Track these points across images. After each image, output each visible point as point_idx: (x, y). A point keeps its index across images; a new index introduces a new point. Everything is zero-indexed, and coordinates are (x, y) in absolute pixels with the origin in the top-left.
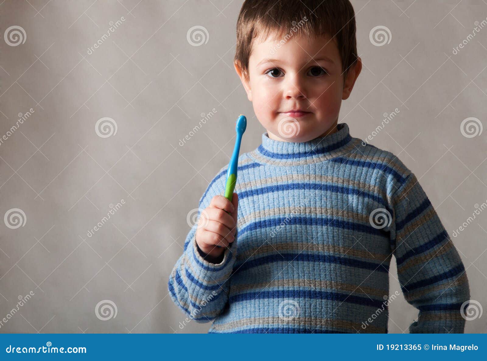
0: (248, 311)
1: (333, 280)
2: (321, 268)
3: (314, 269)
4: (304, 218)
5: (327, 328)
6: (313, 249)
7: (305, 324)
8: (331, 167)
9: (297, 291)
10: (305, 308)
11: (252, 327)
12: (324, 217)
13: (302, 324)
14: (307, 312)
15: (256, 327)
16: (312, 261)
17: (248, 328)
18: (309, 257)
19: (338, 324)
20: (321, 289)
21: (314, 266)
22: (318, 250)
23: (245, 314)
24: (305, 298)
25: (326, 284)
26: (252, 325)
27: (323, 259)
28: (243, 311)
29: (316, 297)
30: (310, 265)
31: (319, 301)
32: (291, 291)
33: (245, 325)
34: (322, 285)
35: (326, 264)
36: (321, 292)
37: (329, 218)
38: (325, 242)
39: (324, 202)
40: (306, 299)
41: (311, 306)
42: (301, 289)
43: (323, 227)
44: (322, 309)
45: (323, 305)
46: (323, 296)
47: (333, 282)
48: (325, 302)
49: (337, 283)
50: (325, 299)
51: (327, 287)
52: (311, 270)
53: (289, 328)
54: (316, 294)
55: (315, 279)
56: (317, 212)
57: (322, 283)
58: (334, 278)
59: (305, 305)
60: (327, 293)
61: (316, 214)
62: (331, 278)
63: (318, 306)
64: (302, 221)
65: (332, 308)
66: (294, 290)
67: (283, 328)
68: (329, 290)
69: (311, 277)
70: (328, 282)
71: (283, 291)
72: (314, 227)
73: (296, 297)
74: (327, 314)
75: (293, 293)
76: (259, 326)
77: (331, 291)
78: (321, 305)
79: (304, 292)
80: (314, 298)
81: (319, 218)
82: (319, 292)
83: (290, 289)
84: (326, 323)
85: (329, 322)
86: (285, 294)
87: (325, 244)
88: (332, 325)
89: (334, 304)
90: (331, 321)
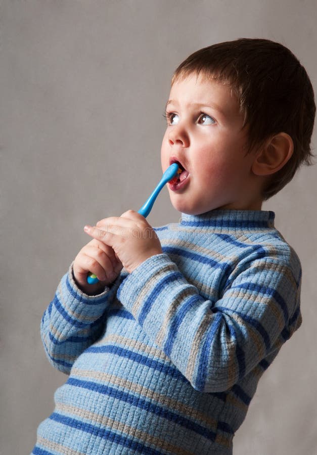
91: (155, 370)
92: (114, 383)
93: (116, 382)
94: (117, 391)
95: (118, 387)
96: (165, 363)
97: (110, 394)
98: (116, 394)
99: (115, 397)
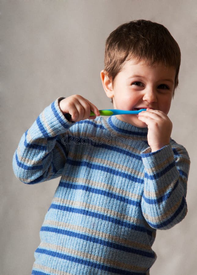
0: (66, 218)
1: (120, 212)
2: (114, 203)
3: (110, 202)
4: (114, 170)
5: (109, 240)
6: (113, 190)
7: (95, 234)
8: (142, 144)
9: (96, 213)
10: (98, 225)
11: (66, 230)
12: (126, 173)
13: (94, 234)
14: (98, 227)
15: (68, 230)
16: (110, 197)
17: (63, 229)
18: (109, 194)
19: (116, 239)
20: (110, 215)
21: (110, 201)
22: (116, 192)
23: (63, 220)
24: (99, 218)
25: (114, 213)
26: (66, 228)
27: (117, 197)
28: (62, 217)
29: (106, 219)
30: (108, 199)
31: (107, 222)
32: (92, 212)
33: (61, 226)
34: (112, 213)
35: (118, 201)
36: (110, 217)
37: (128, 174)
38: (122, 188)
39: (129, 164)
40: (100, 220)
41: (101, 224)
42: (98, 213)
43: (124, 178)
44: (108, 227)
45: (109, 225)
46: (110, 220)
47: (119, 213)
48: (111, 224)
49: (121, 214)
50: (111, 222)
51: (114, 215)
52: (108, 202)
53: (85, 235)
54: (106, 218)
55: (109, 208)
56: (123, 169)
57: (112, 212)
58: (120, 211)
59: (98, 223)
60: (114, 218)
61: (122, 170)
62: (119, 210)
63: (106, 225)
64: (112, 172)
65: (115, 228)
66: (94, 213)
67: (82, 234)
68: (115, 217)
69: (106, 206)
70: (116, 212)
71: (88, 211)
72: (118, 177)
73: (94, 217)
74: (110, 231)
75: (93, 214)
76: (70, 229)
77: (116, 218)
78: (108, 225)
79: (100, 215)
80: (104, 220)
81: (122, 173)
82: (109, 217)
83: (92, 211)
84: (109, 237)
85: (111, 237)
86: (88, 214)
87: (121, 189)
88: (112, 239)
89: (116, 226)
90: (112, 236)
91: (125, 228)
92: (102, 236)
93: (103, 236)
94: (105, 242)
95: (105, 239)
96: (131, 223)
97: (101, 243)
98: (104, 243)
99: (104, 245)
